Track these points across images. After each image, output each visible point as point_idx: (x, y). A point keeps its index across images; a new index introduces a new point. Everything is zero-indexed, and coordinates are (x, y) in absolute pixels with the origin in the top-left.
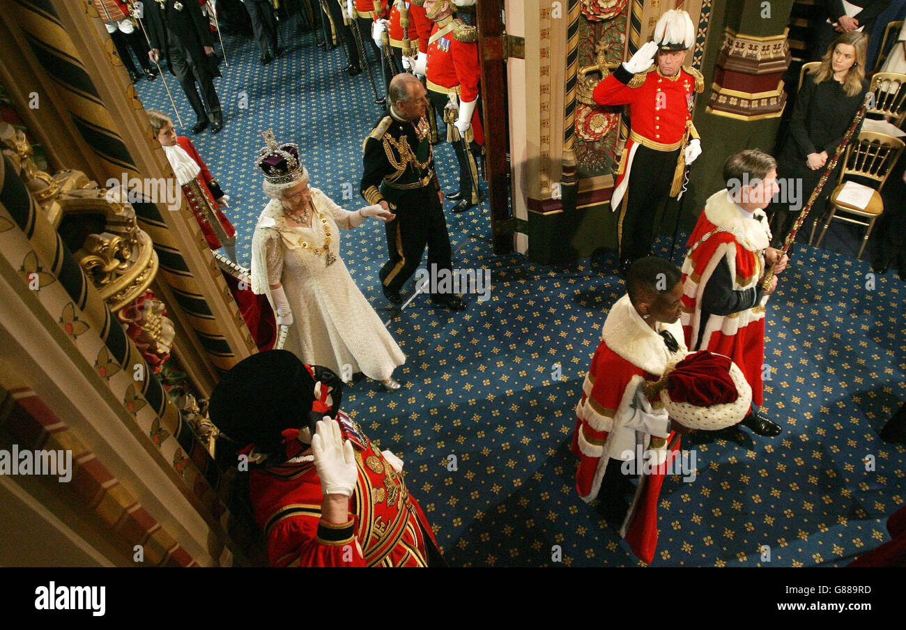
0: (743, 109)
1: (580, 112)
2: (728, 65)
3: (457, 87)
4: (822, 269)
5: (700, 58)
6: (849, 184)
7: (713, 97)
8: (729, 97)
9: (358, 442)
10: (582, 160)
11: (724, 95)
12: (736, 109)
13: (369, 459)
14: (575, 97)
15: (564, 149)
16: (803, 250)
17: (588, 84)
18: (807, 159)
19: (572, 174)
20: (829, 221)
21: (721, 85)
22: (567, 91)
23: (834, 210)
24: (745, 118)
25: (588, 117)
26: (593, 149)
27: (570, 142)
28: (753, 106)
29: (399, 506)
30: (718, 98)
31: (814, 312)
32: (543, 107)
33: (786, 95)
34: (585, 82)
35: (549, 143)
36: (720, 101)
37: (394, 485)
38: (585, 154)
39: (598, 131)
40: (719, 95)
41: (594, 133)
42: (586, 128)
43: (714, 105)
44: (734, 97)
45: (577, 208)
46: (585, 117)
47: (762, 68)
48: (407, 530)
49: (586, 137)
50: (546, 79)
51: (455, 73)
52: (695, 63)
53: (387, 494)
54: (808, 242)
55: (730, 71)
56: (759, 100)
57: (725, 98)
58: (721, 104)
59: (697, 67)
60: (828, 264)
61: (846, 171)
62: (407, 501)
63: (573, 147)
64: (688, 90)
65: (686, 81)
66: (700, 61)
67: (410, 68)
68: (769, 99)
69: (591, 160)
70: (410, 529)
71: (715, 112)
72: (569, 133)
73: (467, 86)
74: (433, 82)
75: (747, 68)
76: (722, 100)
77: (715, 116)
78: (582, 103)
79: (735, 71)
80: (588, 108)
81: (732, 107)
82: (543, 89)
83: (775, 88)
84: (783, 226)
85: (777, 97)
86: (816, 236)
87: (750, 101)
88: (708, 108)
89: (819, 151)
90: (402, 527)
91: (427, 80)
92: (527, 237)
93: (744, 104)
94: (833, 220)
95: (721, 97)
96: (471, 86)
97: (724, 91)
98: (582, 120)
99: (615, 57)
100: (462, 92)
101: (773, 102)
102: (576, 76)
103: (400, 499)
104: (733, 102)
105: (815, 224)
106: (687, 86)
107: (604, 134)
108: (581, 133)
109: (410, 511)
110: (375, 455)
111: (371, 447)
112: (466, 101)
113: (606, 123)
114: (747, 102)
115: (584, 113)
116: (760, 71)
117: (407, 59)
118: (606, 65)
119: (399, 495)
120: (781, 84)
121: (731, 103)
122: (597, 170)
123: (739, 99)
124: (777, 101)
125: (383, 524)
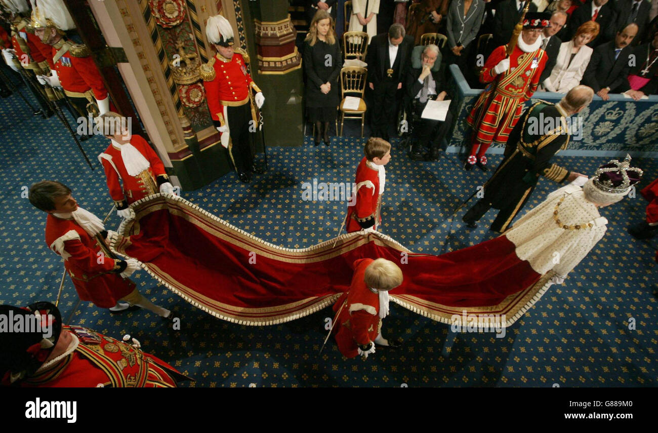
0: (279, 68)
1: (181, 90)
2: (262, 42)
3: (90, 91)
4: (346, 147)
5: (244, 41)
6: (348, 98)
7: (260, 64)
8: (269, 62)
9: (93, 340)
10: (194, 121)
11: (266, 61)
12: (275, 69)
13: (106, 347)
14: (174, 81)
15: (179, 117)
16: (335, 140)
17: (179, 71)
18: (320, 89)
19: (190, 131)
20: (343, 121)
21: (263, 56)
22: (167, 78)
23: (343, 114)
24: (281, 73)
25: (187, 92)
26: (198, 112)
27: (181, 111)
28: (284, 65)
29: (139, 362)
30: (263, 64)
31: (348, 171)
32: (154, 92)
33: (301, 54)
34: (176, 70)
35: (167, 115)
36: (265, 65)
37: (130, 353)
38: (195, 116)
39: (197, 100)
40: (263, 62)
41: (195, 102)
42: (189, 100)
43: (262, 68)
44: (272, 61)
45: (201, 150)
46: (186, 93)
47: (281, 41)
48: (150, 374)
49: (191, 105)
50: (149, 74)
51: (84, 81)
52: (242, 45)
53: (128, 360)
54: (336, 134)
55: (264, 46)
56: (286, 60)
57: (267, 63)
58: (265, 67)
59: (244, 47)
60: (349, 143)
61: (344, 91)
62: (143, 358)
63: (184, 114)
64: (240, 64)
65: (237, 59)
66: (245, 43)
67: (47, 83)
68: (291, 59)
69: (200, 119)
70: (152, 371)
71: (264, 73)
72: (179, 105)
73: (96, 88)
74: (71, 91)
75: (274, 43)
76: (266, 65)
77: (265, 75)
78: (180, 85)
79: (268, 46)
80: (186, 87)
81: (273, 67)
82: (150, 81)
83: (293, 52)
84: (321, 129)
85: (295, 57)
86: (339, 130)
87: (281, 62)
88: (259, 71)
89: (325, 83)
90: (145, 373)
91: (65, 90)
92: (176, 177)
93: (278, 65)
94: (345, 120)
95: (264, 63)
96: (100, 88)
97: (265, 59)
98: (184, 95)
99: (191, 50)
100: (95, 93)
101: (294, 60)
102: (169, 66)
103: (138, 359)
104: (272, 65)
105: (337, 124)
106: (239, 62)
107: (202, 101)
108: (187, 104)
109: (147, 362)
110: (110, 342)
111: (105, 339)
112: (100, 99)
113: (200, 94)
114: (280, 63)
115: (184, 91)
116: (281, 43)
117: (41, 77)
118: (187, 56)
119: (136, 357)
120: (296, 49)
121: (271, 65)
122: (205, 124)
123: (275, 62)
124: (296, 58)
125: (132, 378)
